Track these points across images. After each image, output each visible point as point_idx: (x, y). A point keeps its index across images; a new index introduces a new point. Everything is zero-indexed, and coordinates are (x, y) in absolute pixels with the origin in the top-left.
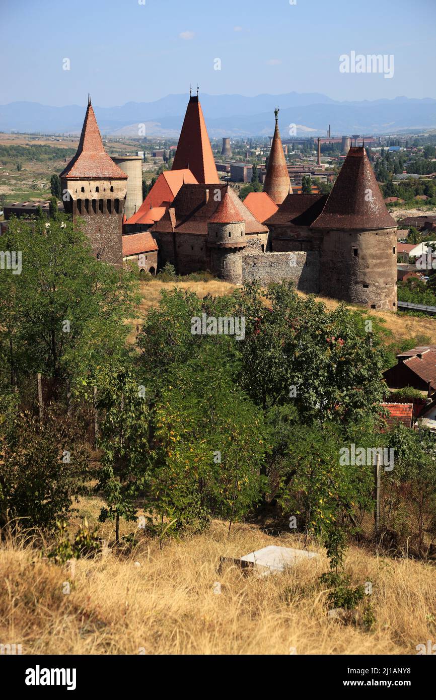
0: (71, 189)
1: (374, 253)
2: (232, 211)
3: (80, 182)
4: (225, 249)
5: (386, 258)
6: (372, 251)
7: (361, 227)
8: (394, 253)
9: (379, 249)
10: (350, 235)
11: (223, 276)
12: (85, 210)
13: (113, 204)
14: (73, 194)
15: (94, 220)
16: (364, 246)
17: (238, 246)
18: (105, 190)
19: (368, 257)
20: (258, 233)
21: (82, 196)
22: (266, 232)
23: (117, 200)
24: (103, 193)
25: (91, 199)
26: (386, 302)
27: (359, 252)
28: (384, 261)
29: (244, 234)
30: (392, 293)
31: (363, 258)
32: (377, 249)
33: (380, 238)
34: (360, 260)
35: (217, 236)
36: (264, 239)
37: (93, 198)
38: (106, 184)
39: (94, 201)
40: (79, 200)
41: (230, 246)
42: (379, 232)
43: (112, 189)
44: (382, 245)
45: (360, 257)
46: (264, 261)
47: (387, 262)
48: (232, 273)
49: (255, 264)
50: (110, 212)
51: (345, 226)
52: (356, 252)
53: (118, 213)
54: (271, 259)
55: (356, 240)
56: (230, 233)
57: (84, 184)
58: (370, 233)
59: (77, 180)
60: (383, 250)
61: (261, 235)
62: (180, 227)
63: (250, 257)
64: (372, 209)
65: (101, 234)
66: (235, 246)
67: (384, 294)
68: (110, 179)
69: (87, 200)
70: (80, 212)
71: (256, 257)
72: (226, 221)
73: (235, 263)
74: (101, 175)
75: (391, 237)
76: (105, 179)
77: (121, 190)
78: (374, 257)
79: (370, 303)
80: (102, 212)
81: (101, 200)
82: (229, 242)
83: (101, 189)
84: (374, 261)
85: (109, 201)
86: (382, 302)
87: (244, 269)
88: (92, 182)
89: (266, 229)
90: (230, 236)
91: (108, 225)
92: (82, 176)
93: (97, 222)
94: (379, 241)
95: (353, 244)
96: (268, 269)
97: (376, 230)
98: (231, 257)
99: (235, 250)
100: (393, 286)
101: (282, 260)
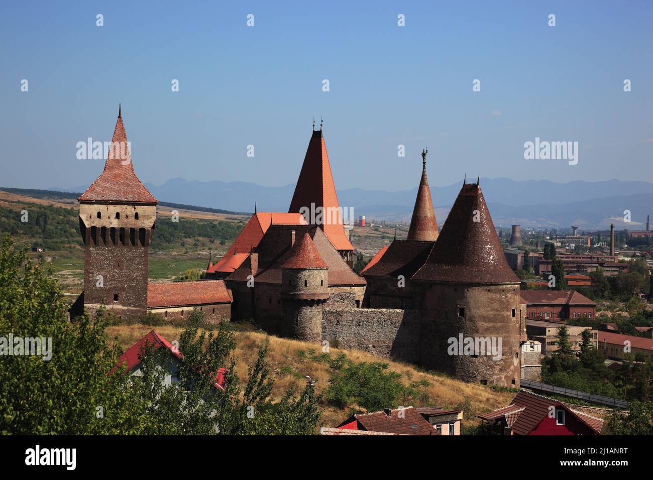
0: (83, 213)
1: (485, 314)
2: (312, 255)
3: (95, 206)
4: (299, 300)
5: (501, 322)
6: (482, 312)
7: (469, 280)
8: (514, 316)
9: (492, 309)
10: (456, 290)
11: (296, 335)
12: (101, 239)
13: (137, 234)
14: (87, 220)
15: (113, 253)
16: (472, 304)
17: (316, 298)
18: (127, 217)
19: (477, 319)
20: (351, 286)
21: (98, 223)
22: (363, 285)
23: (143, 230)
24: (125, 220)
25: (109, 226)
26: (501, 378)
27: (467, 311)
28: (499, 325)
29: (326, 284)
30: (509, 367)
31: (471, 320)
32: (489, 309)
33: (494, 296)
34: (467, 322)
35: (291, 285)
36: (360, 293)
37: (112, 226)
38: (130, 210)
39: (113, 229)
40: (94, 228)
41: (305, 297)
42: (493, 288)
43: (136, 216)
44: (496, 305)
45: (467, 317)
46: (350, 318)
47: (503, 327)
48: (308, 330)
49: (338, 322)
50: (134, 244)
51: (450, 279)
52: (462, 311)
53: (143, 244)
54: (358, 317)
55: (463, 297)
56: (306, 281)
57: (102, 208)
58: (481, 288)
59: (93, 203)
60: (497, 311)
61: (356, 289)
62: (260, 276)
63: (332, 313)
64: (485, 259)
65: (121, 270)
66: (312, 298)
67: (498, 367)
68: (134, 204)
69: (104, 228)
70: (95, 243)
71: (340, 314)
72: (302, 267)
73: (314, 318)
74: (123, 199)
75: (509, 295)
76: (128, 203)
77: (148, 217)
78: (485, 319)
79: (479, 378)
80: (123, 244)
81: (122, 229)
82: (305, 293)
83: (122, 215)
84: (485, 324)
85: (132, 230)
86: (496, 377)
87: (324, 328)
88: (111, 207)
89: (363, 281)
90: (306, 285)
91: (130, 260)
92: (99, 199)
93: (117, 256)
94: (492, 299)
95: (459, 302)
96: (354, 329)
97: (488, 285)
98: (307, 311)
99: (312, 303)
100: (512, 358)
101: (372, 318)
